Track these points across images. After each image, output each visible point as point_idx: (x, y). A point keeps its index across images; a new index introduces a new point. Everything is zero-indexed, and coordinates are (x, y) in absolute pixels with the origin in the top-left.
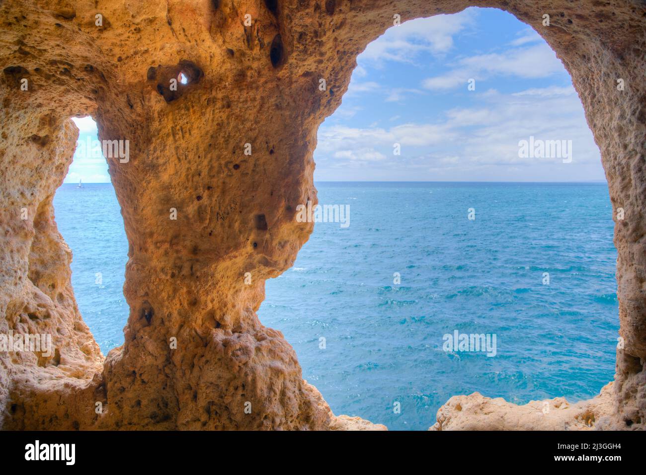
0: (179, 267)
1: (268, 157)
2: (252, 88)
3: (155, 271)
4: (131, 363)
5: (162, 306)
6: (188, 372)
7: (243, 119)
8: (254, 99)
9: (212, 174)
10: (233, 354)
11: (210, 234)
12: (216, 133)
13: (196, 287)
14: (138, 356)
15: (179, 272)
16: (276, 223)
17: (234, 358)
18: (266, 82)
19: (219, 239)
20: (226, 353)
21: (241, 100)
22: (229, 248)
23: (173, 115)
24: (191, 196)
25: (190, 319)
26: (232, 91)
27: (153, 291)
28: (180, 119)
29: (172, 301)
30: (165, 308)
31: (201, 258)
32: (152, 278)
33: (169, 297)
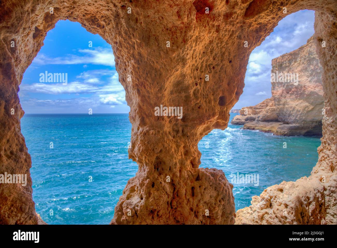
0: (176, 131)
1: (228, 64)
2: (231, 24)
3: (166, 134)
4: (156, 203)
5: (172, 158)
6: (191, 200)
7: (222, 40)
8: (229, 31)
9: (202, 70)
10: (219, 180)
11: (199, 108)
12: (208, 46)
13: (189, 143)
14: (160, 197)
15: (176, 134)
16: (232, 101)
17: (220, 182)
18: (238, 23)
19: (204, 110)
20: (216, 180)
21: (224, 30)
22: (210, 116)
23: (200, 28)
24: (193, 83)
25: (185, 165)
26: (222, 23)
27: (166, 148)
28: (202, 32)
29: (178, 153)
30: (174, 159)
31: (190, 124)
32: (165, 139)
33: (175, 151)
